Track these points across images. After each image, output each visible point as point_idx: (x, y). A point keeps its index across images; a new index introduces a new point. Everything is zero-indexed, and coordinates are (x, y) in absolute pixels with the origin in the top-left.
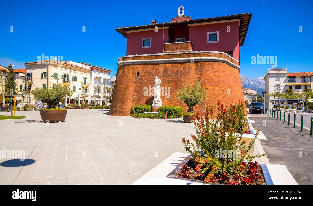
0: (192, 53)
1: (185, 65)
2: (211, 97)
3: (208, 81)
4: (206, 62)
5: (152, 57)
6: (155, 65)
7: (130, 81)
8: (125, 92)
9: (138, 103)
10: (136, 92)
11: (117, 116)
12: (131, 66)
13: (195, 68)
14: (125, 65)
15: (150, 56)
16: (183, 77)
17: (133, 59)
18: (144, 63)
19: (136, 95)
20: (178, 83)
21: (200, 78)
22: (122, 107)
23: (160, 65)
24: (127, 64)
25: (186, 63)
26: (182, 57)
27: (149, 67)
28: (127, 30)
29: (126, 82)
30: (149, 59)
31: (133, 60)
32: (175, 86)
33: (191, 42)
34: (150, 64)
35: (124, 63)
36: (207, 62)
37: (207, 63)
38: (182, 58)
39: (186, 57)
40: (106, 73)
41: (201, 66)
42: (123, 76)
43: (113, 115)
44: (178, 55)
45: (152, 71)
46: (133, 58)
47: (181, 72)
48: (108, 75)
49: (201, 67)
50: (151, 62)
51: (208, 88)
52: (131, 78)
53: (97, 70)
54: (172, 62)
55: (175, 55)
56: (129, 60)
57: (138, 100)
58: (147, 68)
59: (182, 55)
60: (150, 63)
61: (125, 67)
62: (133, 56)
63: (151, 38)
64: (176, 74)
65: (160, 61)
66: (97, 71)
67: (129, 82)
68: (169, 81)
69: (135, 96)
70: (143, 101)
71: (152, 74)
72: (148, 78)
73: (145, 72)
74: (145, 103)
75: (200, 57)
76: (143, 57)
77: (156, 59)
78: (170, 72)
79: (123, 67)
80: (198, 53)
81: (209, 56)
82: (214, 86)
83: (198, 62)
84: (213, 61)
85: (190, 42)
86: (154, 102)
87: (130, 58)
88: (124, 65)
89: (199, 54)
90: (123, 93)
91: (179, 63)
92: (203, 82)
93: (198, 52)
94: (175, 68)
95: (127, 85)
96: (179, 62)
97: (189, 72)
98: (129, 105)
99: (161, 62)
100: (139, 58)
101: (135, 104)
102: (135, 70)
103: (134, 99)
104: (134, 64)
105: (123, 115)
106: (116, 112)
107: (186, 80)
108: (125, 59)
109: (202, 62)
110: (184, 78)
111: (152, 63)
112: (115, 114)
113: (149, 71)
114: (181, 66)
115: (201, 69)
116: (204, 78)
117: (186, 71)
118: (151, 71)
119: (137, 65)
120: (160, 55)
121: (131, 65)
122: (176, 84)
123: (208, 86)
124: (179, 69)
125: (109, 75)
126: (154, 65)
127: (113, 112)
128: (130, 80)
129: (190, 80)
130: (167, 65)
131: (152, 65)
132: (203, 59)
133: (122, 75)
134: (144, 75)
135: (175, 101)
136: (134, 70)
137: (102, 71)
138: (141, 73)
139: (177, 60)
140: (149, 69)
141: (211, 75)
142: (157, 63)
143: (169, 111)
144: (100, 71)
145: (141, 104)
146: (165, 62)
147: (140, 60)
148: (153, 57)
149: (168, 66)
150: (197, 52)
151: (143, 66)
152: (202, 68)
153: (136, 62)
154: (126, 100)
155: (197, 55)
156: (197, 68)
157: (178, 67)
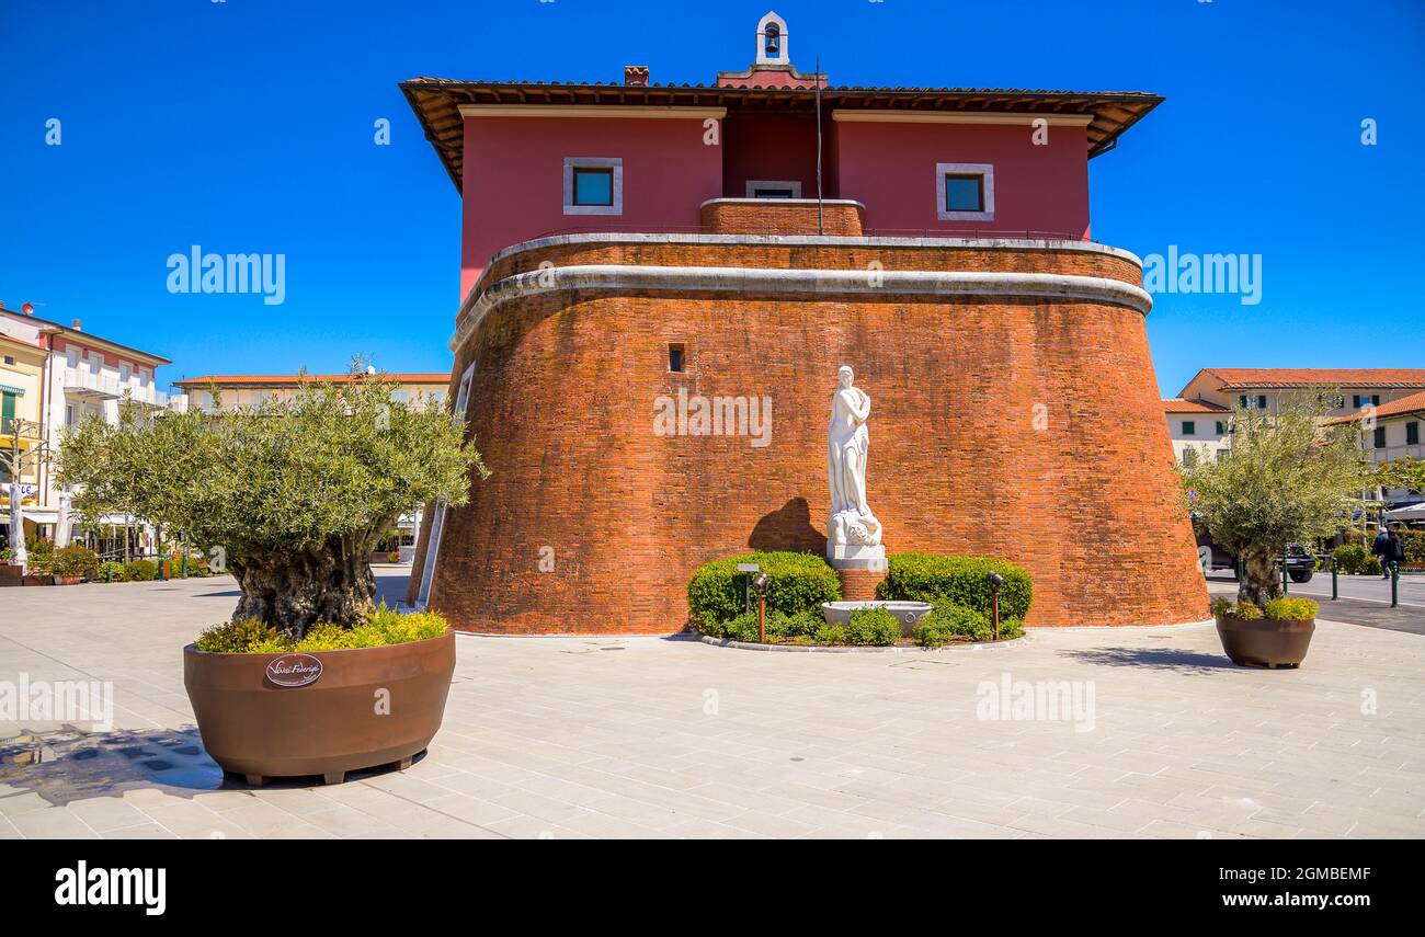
0: (1011, 246)
1: (972, 313)
2: (1136, 497)
3: (1113, 408)
4: (1086, 301)
5: (767, 254)
6: (789, 304)
7: (628, 399)
8: (591, 467)
9: (698, 540)
10: (679, 470)
11: (543, 632)
12: (626, 300)
13: (1033, 333)
14: (577, 291)
15: (752, 245)
16: (970, 381)
17: (635, 255)
18: (717, 288)
19: (681, 489)
20: (946, 415)
21: (1069, 391)
22: (584, 574)
23: (821, 304)
24: (595, 285)
25: (980, 300)
26: (957, 268)
27: (753, 317)
28: (465, 99)
29: (601, 402)
30: (747, 264)
31: (638, 262)
32: (931, 434)
33: (860, 204)
34: (757, 299)
35: (566, 278)
36: (1093, 302)
37: (1092, 308)
38: (952, 270)
39: (979, 269)
40: (136, 372)
41: (1067, 323)
42: (564, 366)
43: (502, 630)
44: (931, 253)
45: (775, 341)
46: (640, 253)
47: (955, 355)
48: (144, 384)
49: (1065, 330)
50: (763, 281)
51: (1119, 448)
52: (632, 381)
53: (86, 348)
54: (896, 291)
55: (912, 253)
56: (611, 263)
57: (699, 521)
58: (740, 317)
59: (955, 253)
60: (759, 288)
61: (582, 307)
62: (640, 237)
63: (620, 160)
64: (932, 364)
65: (827, 282)
66: (86, 357)
67: (623, 404)
68: (894, 401)
69: (675, 498)
70: (732, 528)
71: (775, 355)
72: (751, 379)
73: (727, 345)
74: (747, 540)
75: (1056, 273)
76: (705, 249)
77: (791, 267)
78: (887, 346)
79: (564, 306)
80: (1046, 251)
81: (1100, 271)
82: (1138, 436)
83: (1047, 301)
84: (1118, 300)
85: (854, 202)
86: (840, 531)
87: (616, 252)
88: (566, 291)
89: (1052, 257)
90: (578, 479)
91: (941, 302)
92: (1086, 411)
93: (1047, 244)
94: (917, 330)
95: (605, 426)
96: (939, 292)
97: (1003, 355)
98: (638, 559)
99: (825, 290)
100: (682, 253)
101: (681, 549)
102: (659, 329)
103: (669, 519)
104: (642, 289)
105: (596, 628)
106: (535, 607)
107: (993, 399)
108: (576, 257)
109: (1069, 302)
110: (981, 389)
111: (769, 288)
112: (522, 625)
113: (752, 337)
114: (953, 316)
115: (1070, 342)
116: (1093, 391)
117: (988, 346)
118: (770, 337)
119: (664, 294)
120: (817, 246)
121: (626, 294)
122: (934, 422)
123: (1116, 436)
124: (941, 333)
125: (152, 385)
126: (782, 304)
127: (501, 608)
128: (630, 391)
129: (1017, 404)
130: (868, 305)
131: (769, 305)
132: (1073, 288)
133: (555, 355)
134: (725, 362)
135: (945, 525)
136: (647, 325)
137: (112, 361)
138: (700, 352)
139: (932, 283)
140: (755, 325)
141: (1118, 377)
142: (800, 293)
143: (971, 592)
144: (102, 356)
145: (721, 546)
146: (854, 290)
147: (687, 265)
148: (772, 251)
149: (876, 314)
150: (1041, 244)
151: (710, 303)
152: (1074, 334)
153: (660, 279)
154: (613, 524)
155: (1042, 264)
156: (1044, 332)
157: (933, 325)
